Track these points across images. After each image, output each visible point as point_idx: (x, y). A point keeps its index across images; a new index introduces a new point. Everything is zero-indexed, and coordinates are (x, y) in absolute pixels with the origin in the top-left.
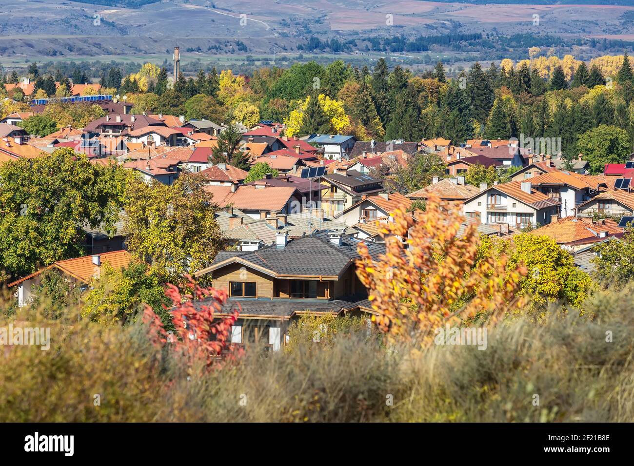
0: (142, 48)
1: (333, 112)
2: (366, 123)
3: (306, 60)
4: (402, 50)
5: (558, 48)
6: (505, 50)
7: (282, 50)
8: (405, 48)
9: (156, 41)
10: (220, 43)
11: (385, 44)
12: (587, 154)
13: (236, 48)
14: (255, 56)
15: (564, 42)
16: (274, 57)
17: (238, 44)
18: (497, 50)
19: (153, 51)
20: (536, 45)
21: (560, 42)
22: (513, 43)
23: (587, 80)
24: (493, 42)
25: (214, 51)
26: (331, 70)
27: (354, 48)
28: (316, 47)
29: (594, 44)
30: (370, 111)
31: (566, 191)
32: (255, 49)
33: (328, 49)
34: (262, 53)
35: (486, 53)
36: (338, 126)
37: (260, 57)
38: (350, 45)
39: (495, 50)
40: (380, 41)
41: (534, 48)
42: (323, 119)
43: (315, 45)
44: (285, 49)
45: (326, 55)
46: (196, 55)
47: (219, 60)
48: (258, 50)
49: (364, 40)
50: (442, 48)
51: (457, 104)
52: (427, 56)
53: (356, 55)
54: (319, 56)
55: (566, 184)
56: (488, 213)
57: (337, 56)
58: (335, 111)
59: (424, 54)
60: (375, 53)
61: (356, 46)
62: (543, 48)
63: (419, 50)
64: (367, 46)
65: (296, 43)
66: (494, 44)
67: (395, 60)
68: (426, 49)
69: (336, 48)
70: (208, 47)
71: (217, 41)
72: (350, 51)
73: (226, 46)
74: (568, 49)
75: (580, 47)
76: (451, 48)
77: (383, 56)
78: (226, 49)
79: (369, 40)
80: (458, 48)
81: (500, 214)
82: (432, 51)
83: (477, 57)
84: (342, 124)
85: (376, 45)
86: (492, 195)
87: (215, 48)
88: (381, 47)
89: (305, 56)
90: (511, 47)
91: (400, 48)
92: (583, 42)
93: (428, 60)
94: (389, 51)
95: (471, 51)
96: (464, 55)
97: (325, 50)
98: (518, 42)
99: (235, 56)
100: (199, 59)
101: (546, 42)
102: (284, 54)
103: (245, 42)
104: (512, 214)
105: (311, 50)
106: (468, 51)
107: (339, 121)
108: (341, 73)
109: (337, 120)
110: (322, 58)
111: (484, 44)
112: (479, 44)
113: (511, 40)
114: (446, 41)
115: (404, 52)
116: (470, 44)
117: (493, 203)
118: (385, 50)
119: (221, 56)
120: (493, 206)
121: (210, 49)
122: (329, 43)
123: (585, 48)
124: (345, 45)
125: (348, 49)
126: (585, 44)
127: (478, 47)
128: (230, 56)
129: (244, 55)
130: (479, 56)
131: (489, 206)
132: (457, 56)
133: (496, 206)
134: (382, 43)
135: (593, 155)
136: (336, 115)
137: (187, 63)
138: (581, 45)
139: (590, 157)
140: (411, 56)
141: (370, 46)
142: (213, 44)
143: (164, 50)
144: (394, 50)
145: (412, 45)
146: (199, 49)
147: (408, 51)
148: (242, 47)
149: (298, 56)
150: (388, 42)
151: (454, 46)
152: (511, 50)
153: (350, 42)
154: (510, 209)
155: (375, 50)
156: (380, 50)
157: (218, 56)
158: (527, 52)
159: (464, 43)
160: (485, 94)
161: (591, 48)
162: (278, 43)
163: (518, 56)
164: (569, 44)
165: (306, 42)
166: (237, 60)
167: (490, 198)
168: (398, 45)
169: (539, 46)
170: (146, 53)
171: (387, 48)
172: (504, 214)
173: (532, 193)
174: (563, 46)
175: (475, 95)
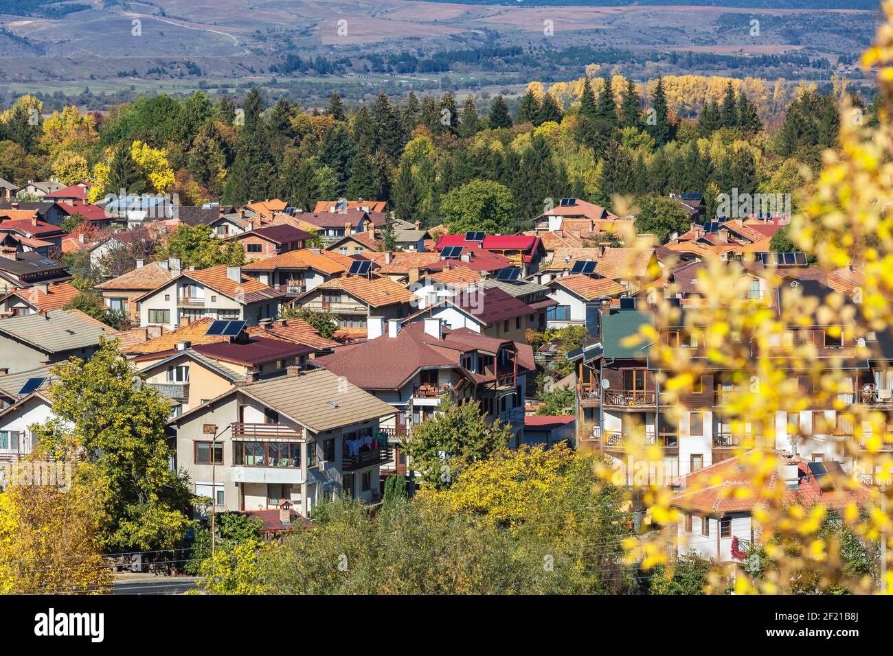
0: (57, 72)
1: (153, 165)
2: (206, 178)
3: (282, 86)
4: (413, 71)
5: (626, 66)
6: (555, 69)
7: (249, 73)
8: (418, 68)
9: (76, 63)
10: (164, 64)
11: (390, 63)
12: (453, 220)
13: (186, 71)
14: (210, 82)
15: (634, 57)
16: (237, 82)
17: (189, 65)
18: (543, 69)
19: (71, 77)
20: (595, 61)
21: (629, 58)
22: (565, 60)
23: (536, 115)
24: (538, 59)
25: (156, 75)
26: (189, 105)
27: (347, 69)
28: (295, 69)
29: (674, 58)
30: (211, 162)
31: (312, 277)
32: (212, 72)
33: (311, 71)
34: (221, 77)
35: (528, 73)
36: (160, 185)
37: (218, 82)
38: (343, 65)
39: (540, 68)
40: (383, 58)
41: (593, 66)
42: (136, 174)
43: (294, 65)
44: (253, 72)
45: (307, 79)
46: (129, 82)
47: (161, 87)
48: (217, 73)
49: (361, 58)
50: (468, 67)
51: (339, 151)
52: (446, 79)
53: (351, 78)
54: (299, 80)
55: (310, 268)
56: (179, 310)
57: (323, 80)
58: (155, 163)
59: (442, 75)
60: (377, 74)
61: (351, 65)
62: (606, 65)
63: (436, 70)
64: (365, 66)
65: (267, 62)
66: (540, 61)
67: (401, 84)
68: (445, 69)
69: (323, 68)
70: (147, 70)
71: (160, 61)
72: (342, 72)
73: (172, 68)
74: (640, 66)
75: (656, 64)
76: (480, 66)
77: (385, 79)
78: (172, 72)
79: (369, 57)
80: (490, 67)
81: (195, 311)
82: (455, 71)
83: (513, 79)
84: (165, 180)
85: (378, 64)
86: (184, 286)
87: (158, 71)
88: (385, 66)
89: (279, 80)
90: (562, 64)
91: (411, 68)
92: (659, 57)
93: (446, 83)
94: (395, 72)
95: (507, 70)
96: (498, 76)
97: (308, 72)
98: (572, 57)
99: (184, 82)
100: (133, 88)
101: (610, 57)
102: (251, 78)
103: (198, 63)
104: (212, 311)
105: (288, 72)
106: (503, 71)
107: (160, 178)
108: (203, 110)
109: (157, 176)
110: (302, 83)
111: (526, 61)
112: (517, 61)
113: (561, 55)
114: (474, 58)
115: (416, 73)
116: (507, 62)
117: (187, 296)
118: (390, 71)
119: (165, 82)
120: (186, 301)
121: (150, 72)
122: (314, 61)
123: (662, 64)
124: (335, 65)
125: (339, 70)
126: (663, 59)
127: (518, 66)
128: (177, 81)
129: (196, 81)
130: (517, 77)
131: (181, 300)
132: (489, 78)
133: (191, 300)
134: (386, 61)
135: (461, 221)
136: (156, 169)
137: (115, 92)
138: (657, 60)
139: (457, 224)
140: (424, 78)
141: (370, 65)
142: (155, 66)
143: (87, 75)
144: (402, 71)
145: (427, 64)
146: (135, 74)
147: (422, 72)
148: (194, 70)
149: (270, 80)
150: (394, 60)
151: (485, 65)
152: (563, 68)
153: (343, 61)
154: (208, 305)
155: (376, 71)
156: (384, 71)
157: (160, 82)
158: (583, 71)
159: (498, 60)
160: (394, 135)
161: (671, 65)
162: (244, 63)
163: (571, 77)
164: (642, 59)
165: (282, 62)
166: (187, 87)
167: (181, 289)
168: (407, 64)
169: (600, 63)
170: (62, 79)
171: (393, 68)
172: (201, 311)
173: (243, 281)
174: (633, 63)
175: (380, 137)
